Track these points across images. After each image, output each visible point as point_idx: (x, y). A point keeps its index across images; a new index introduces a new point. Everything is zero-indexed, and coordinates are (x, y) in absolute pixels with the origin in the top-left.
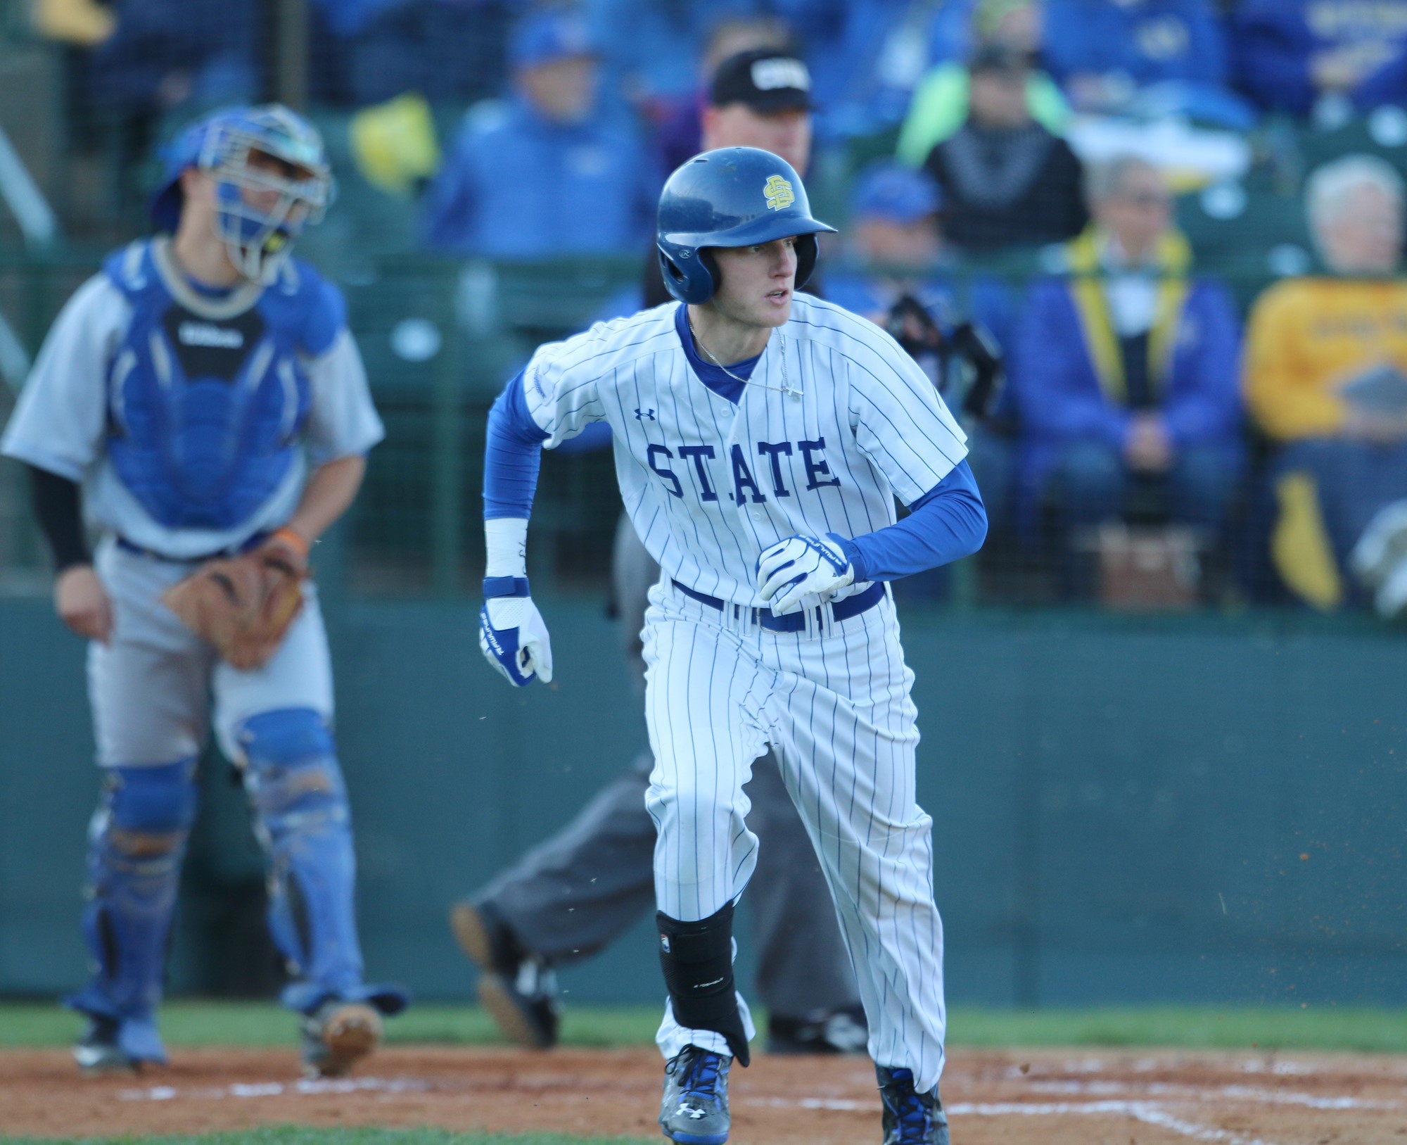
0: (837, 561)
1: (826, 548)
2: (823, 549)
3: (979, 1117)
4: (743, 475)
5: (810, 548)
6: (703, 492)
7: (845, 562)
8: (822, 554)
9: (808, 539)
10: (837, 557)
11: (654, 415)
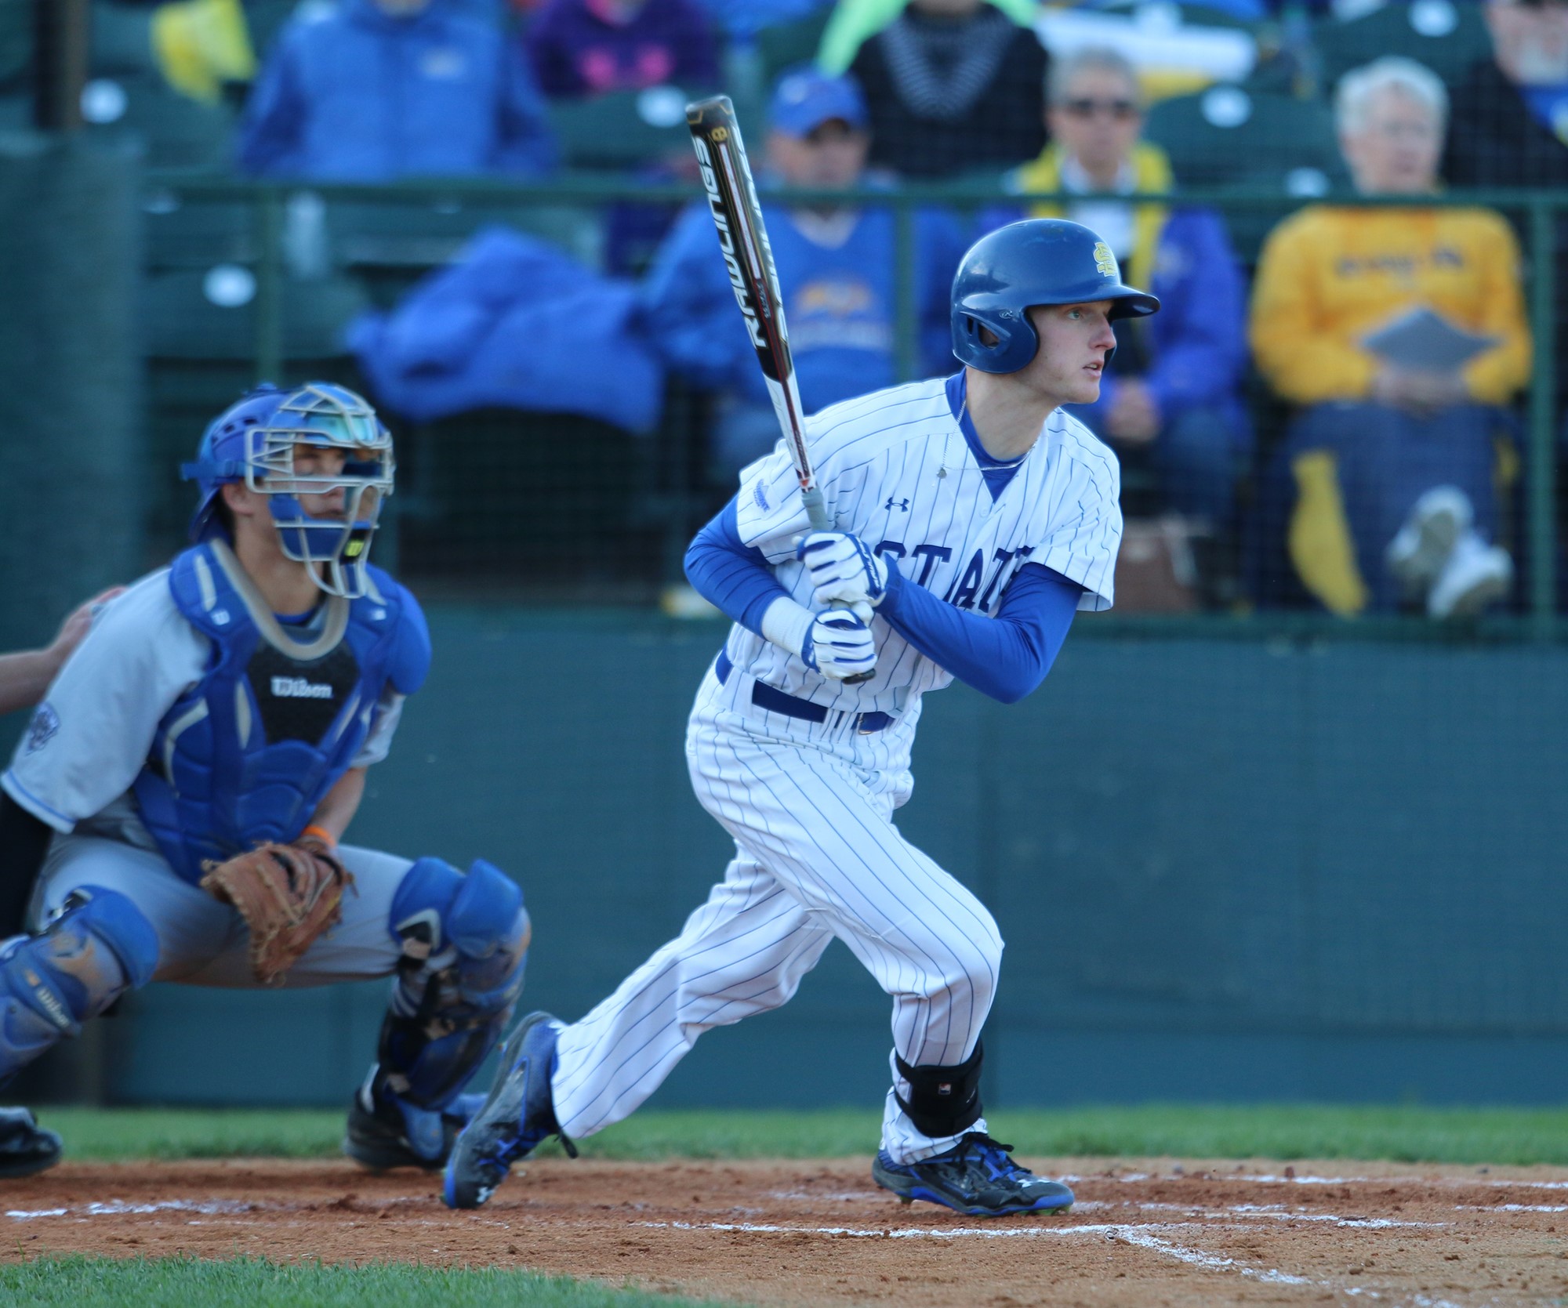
0: (876, 582)
1: (873, 564)
2: (870, 564)
3: (934, 1242)
5: (858, 556)
7: (883, 587)
8: (867, 568)
9: (862, 546)
10: (878, 579)
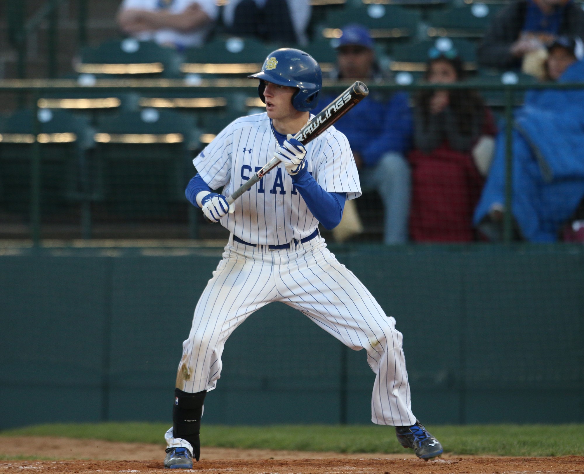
4: (279, 182)
6: (259, 189)
11: (251, 151)
